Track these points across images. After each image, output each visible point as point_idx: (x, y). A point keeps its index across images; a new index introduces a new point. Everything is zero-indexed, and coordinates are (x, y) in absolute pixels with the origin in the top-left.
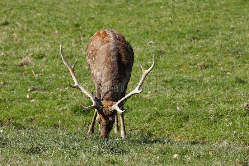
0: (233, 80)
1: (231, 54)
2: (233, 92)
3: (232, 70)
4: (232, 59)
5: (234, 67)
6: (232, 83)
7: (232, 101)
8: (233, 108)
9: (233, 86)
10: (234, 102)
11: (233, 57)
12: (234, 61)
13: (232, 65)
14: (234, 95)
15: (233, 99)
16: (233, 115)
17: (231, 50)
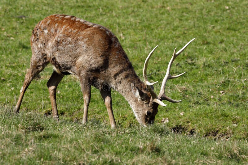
0: (16, 45)
1: (15, 20)
2: (15, 57)
3: (16, 36)
4: (15, 24)
5: (17, 32)
6: (15, 48)
7: (15, 66)
8: (16, 73)
9: (16, 51)
10: (16, 67)
11: (17, 22)
12: (17, 26)
13: (15, 31)
14: (17, 60)
15: (16, 64)
16: (15, 80)
17: (16, 15)
